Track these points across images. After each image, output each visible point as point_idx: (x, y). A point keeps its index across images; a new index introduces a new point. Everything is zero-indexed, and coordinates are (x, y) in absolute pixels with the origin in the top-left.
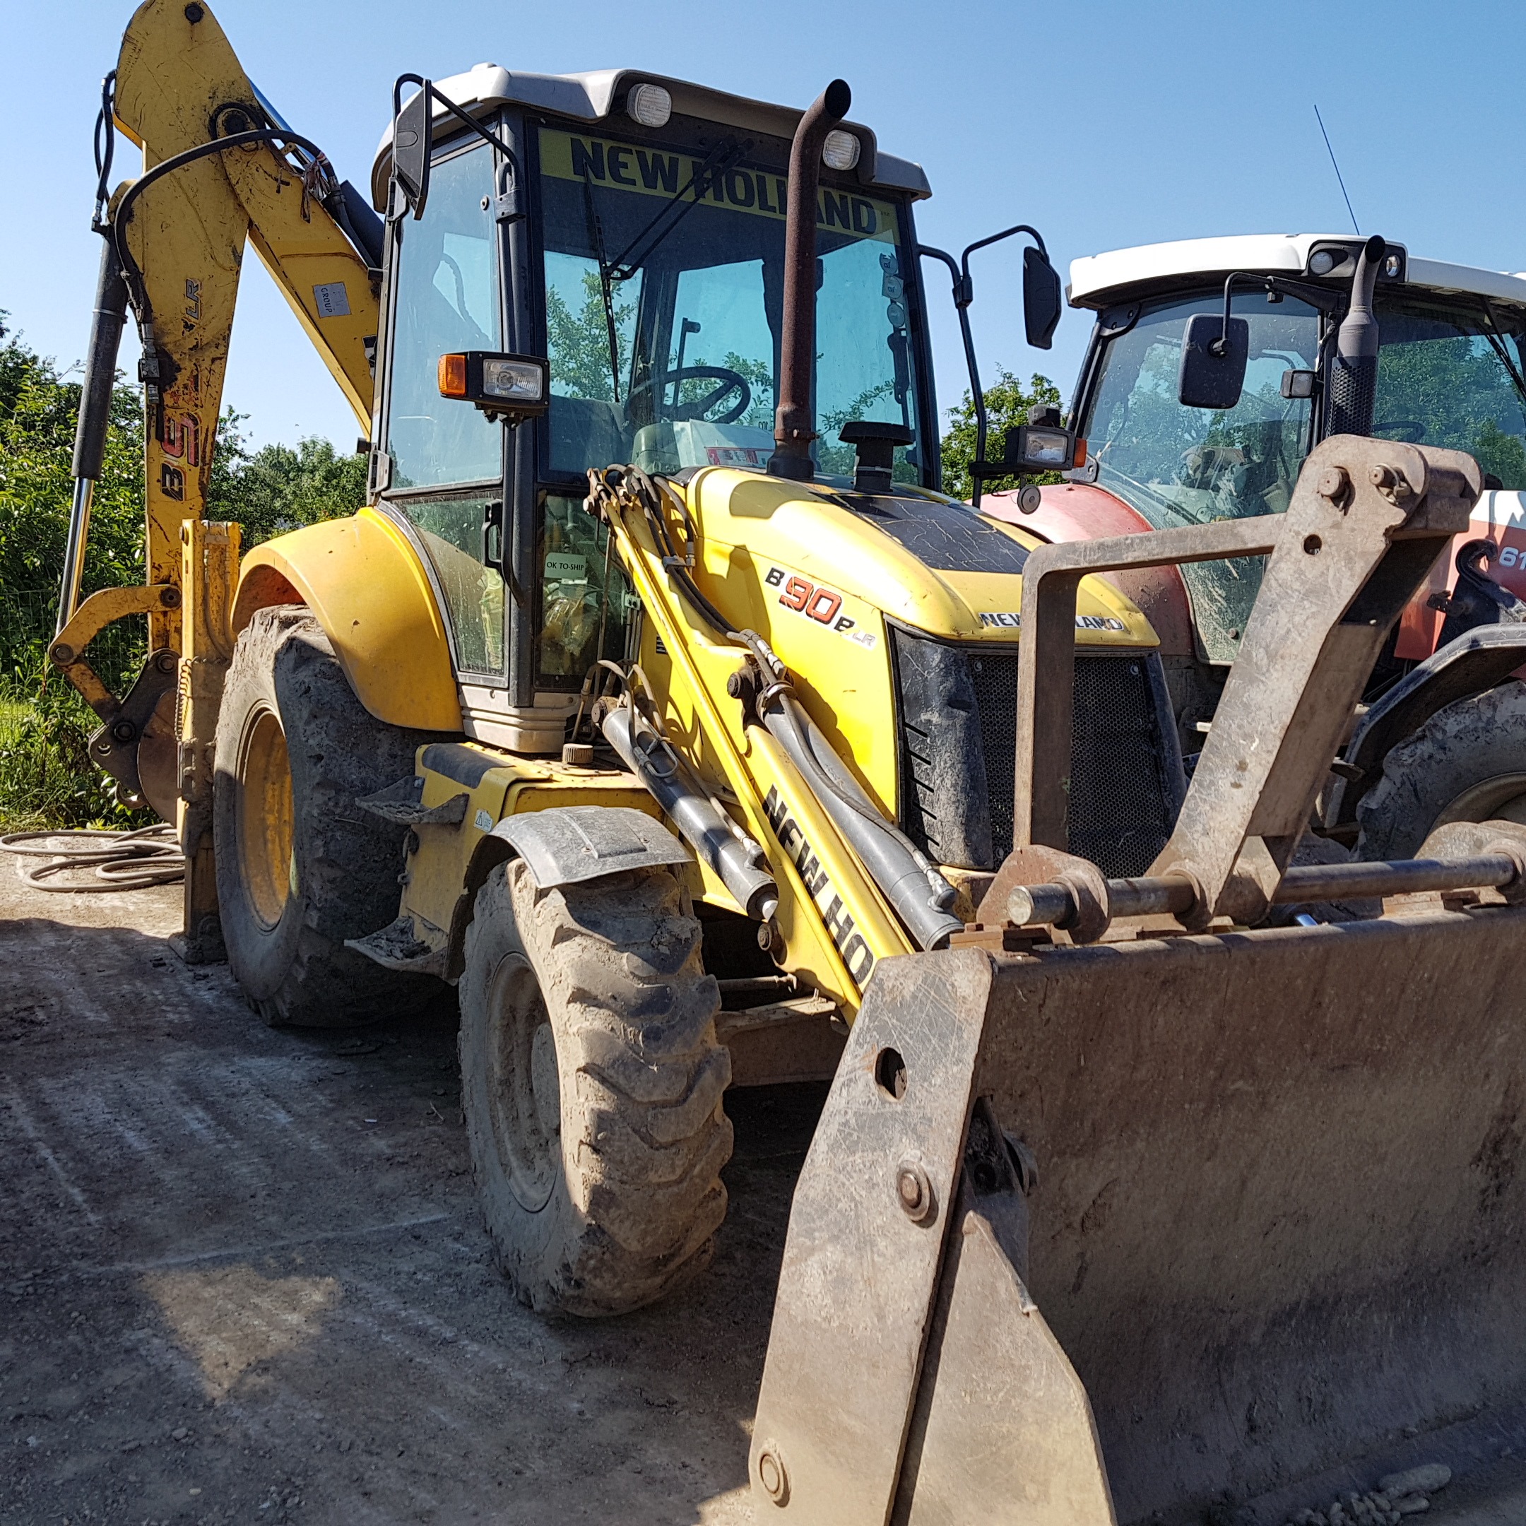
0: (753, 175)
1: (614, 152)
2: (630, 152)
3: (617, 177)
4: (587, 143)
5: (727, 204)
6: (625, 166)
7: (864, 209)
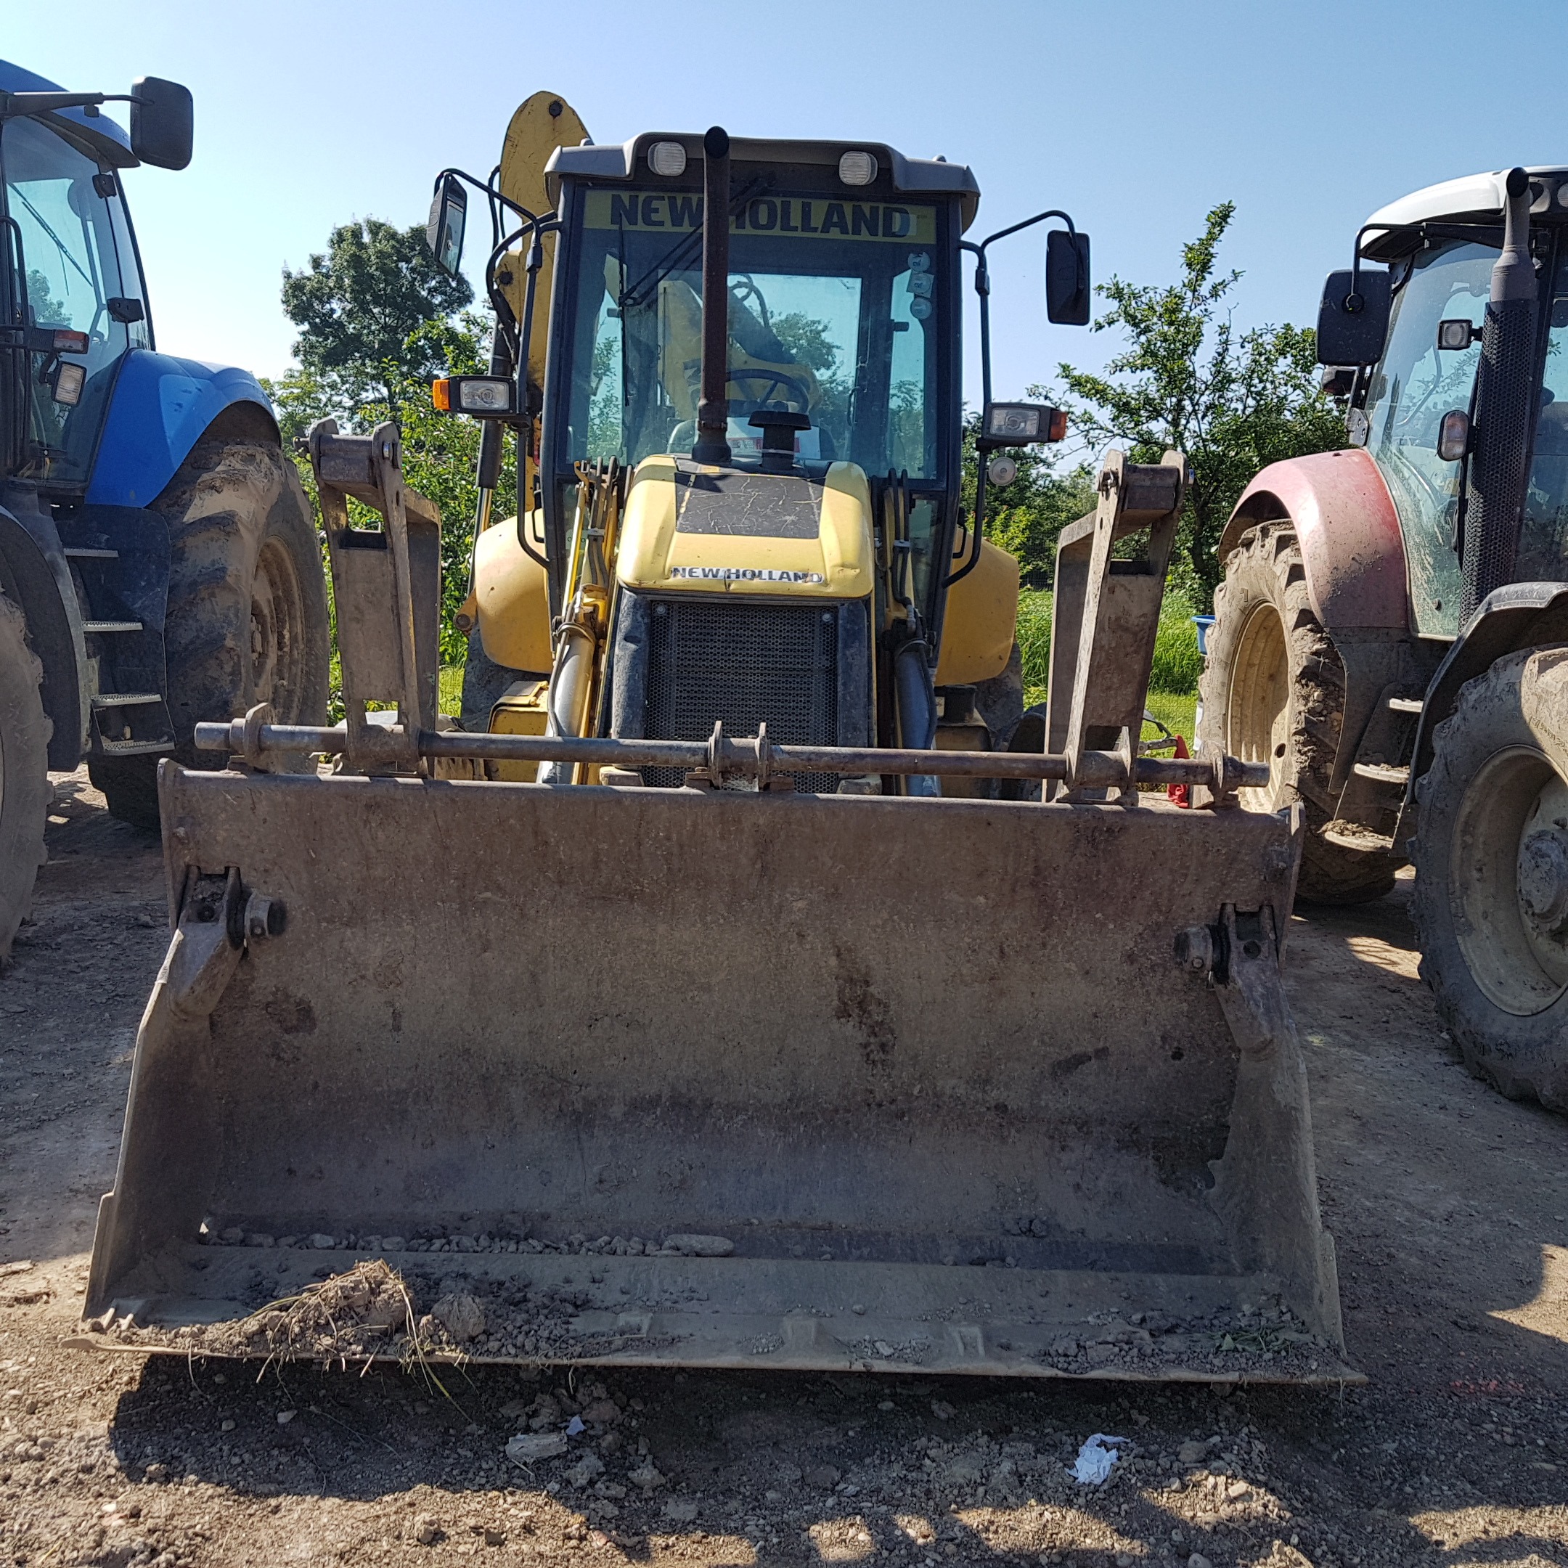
0: (778, 202)
1: (648, 201)
2: (663, 198)
3: (648, 221)
4: (625, 196)
5: (749, 230)
6: (656, 211)
7: (897, 216)
